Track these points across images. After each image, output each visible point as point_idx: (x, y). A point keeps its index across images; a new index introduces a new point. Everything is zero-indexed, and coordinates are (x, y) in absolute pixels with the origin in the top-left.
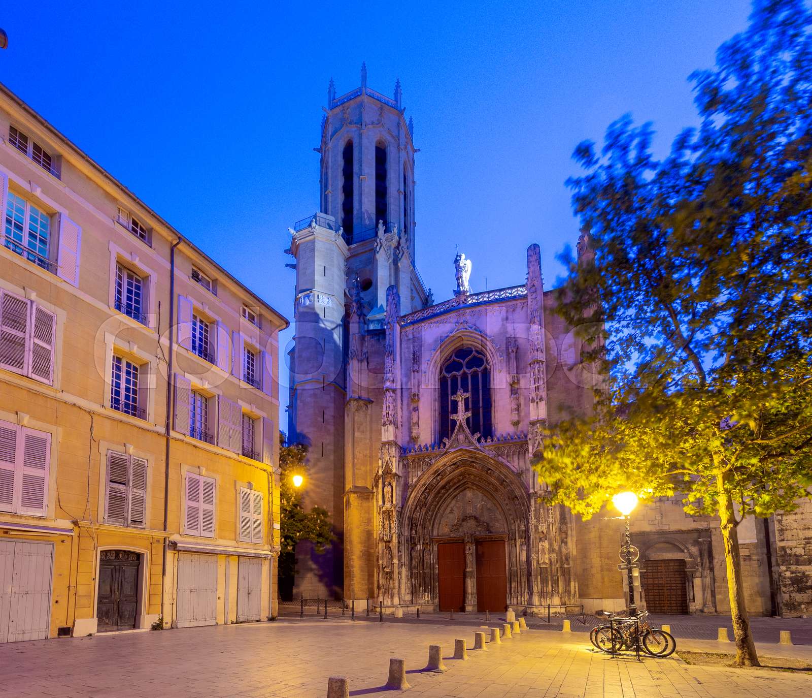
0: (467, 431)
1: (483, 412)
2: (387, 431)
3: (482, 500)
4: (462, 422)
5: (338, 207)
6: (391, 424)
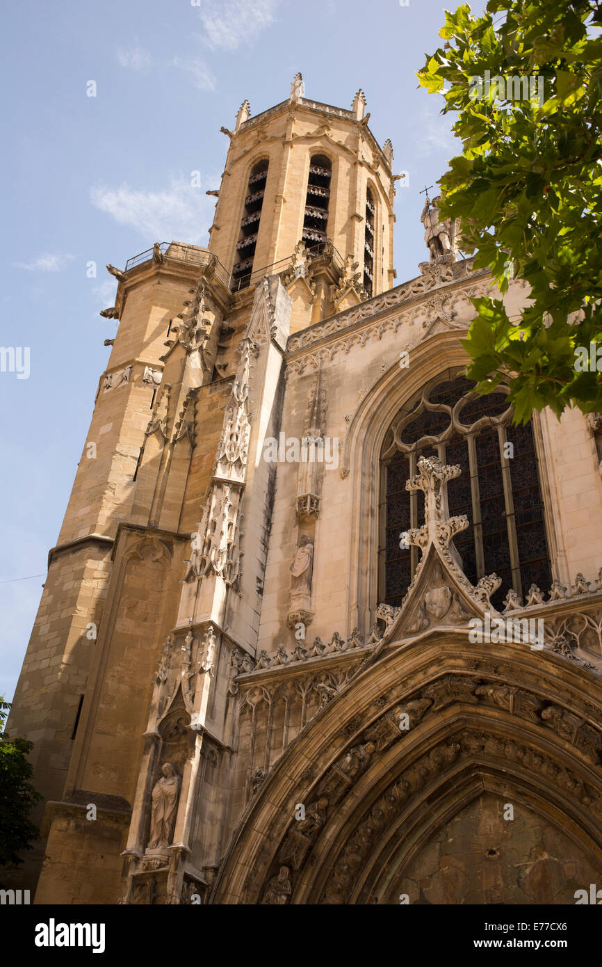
0: (456, 571)
1: (519, 530)
2: (197, 594)
3: (542, 846)
4: (437, 546)
5: (229, 246)
6: (211, 572)
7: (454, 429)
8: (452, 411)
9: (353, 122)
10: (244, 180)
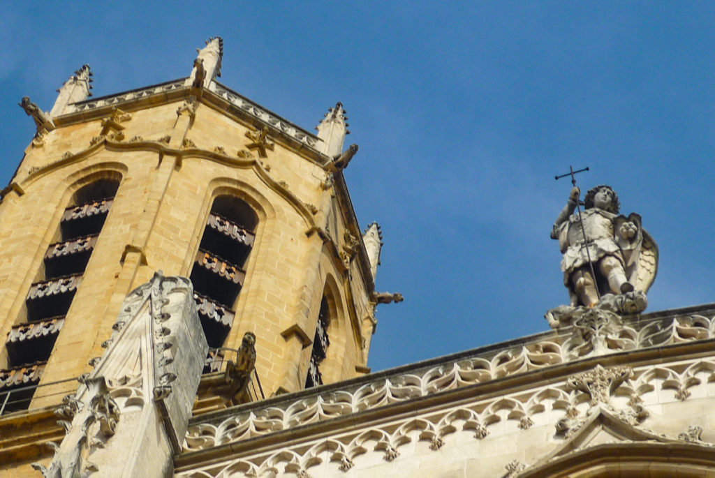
9: (318, 158)
10: (52, 208)
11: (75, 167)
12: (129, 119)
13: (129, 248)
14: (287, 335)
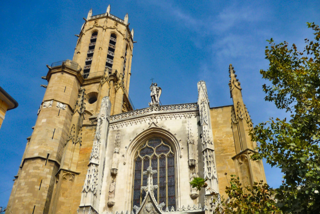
0: (154, 200)
2: (86, 197)
4: (150, 192)
5: (83, 60)
6: (90, 191)
7: (154, 155)
8: (154, 149)
9: (124, 25)
10: (89, 38)
11: (91, 30)
12: (98, 21)
13: (100, 48)
14: (121, 57)
